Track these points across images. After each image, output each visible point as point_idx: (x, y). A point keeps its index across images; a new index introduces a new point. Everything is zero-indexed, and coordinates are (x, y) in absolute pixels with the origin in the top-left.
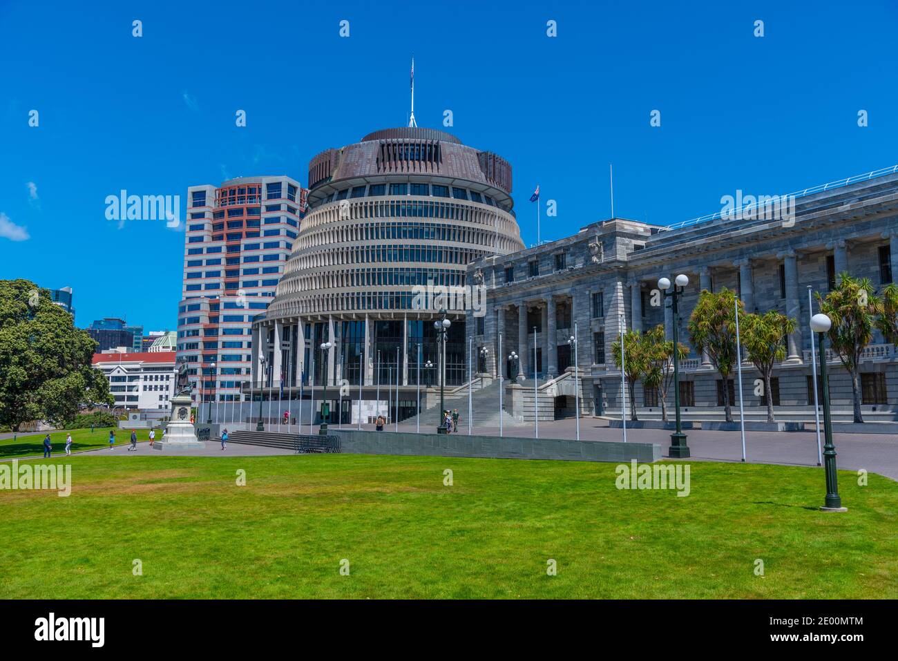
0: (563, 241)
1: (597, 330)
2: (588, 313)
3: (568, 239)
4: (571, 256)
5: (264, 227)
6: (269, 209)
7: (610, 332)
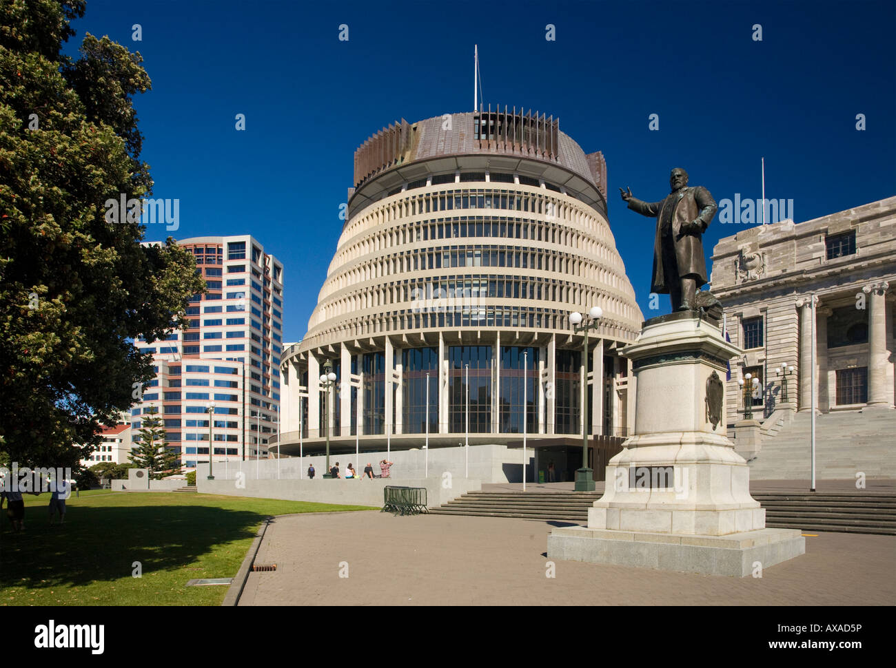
5: (226, 290)
6: (232, 269)
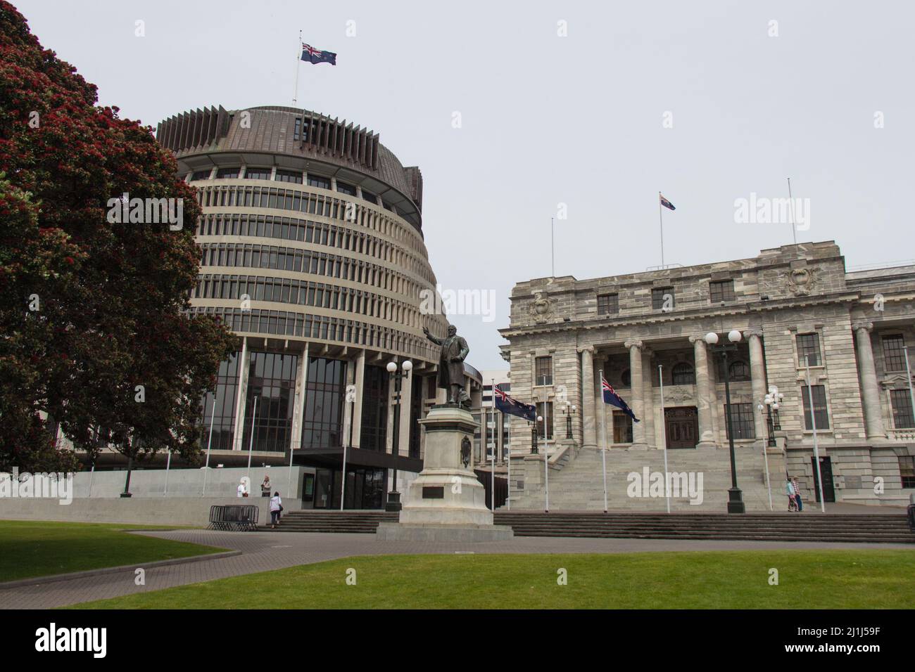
0: (726, 265)
1: (812, 382)
2: (792, 360)
3: (738, 262)
4: (745, 284)
7: (839, 386)
